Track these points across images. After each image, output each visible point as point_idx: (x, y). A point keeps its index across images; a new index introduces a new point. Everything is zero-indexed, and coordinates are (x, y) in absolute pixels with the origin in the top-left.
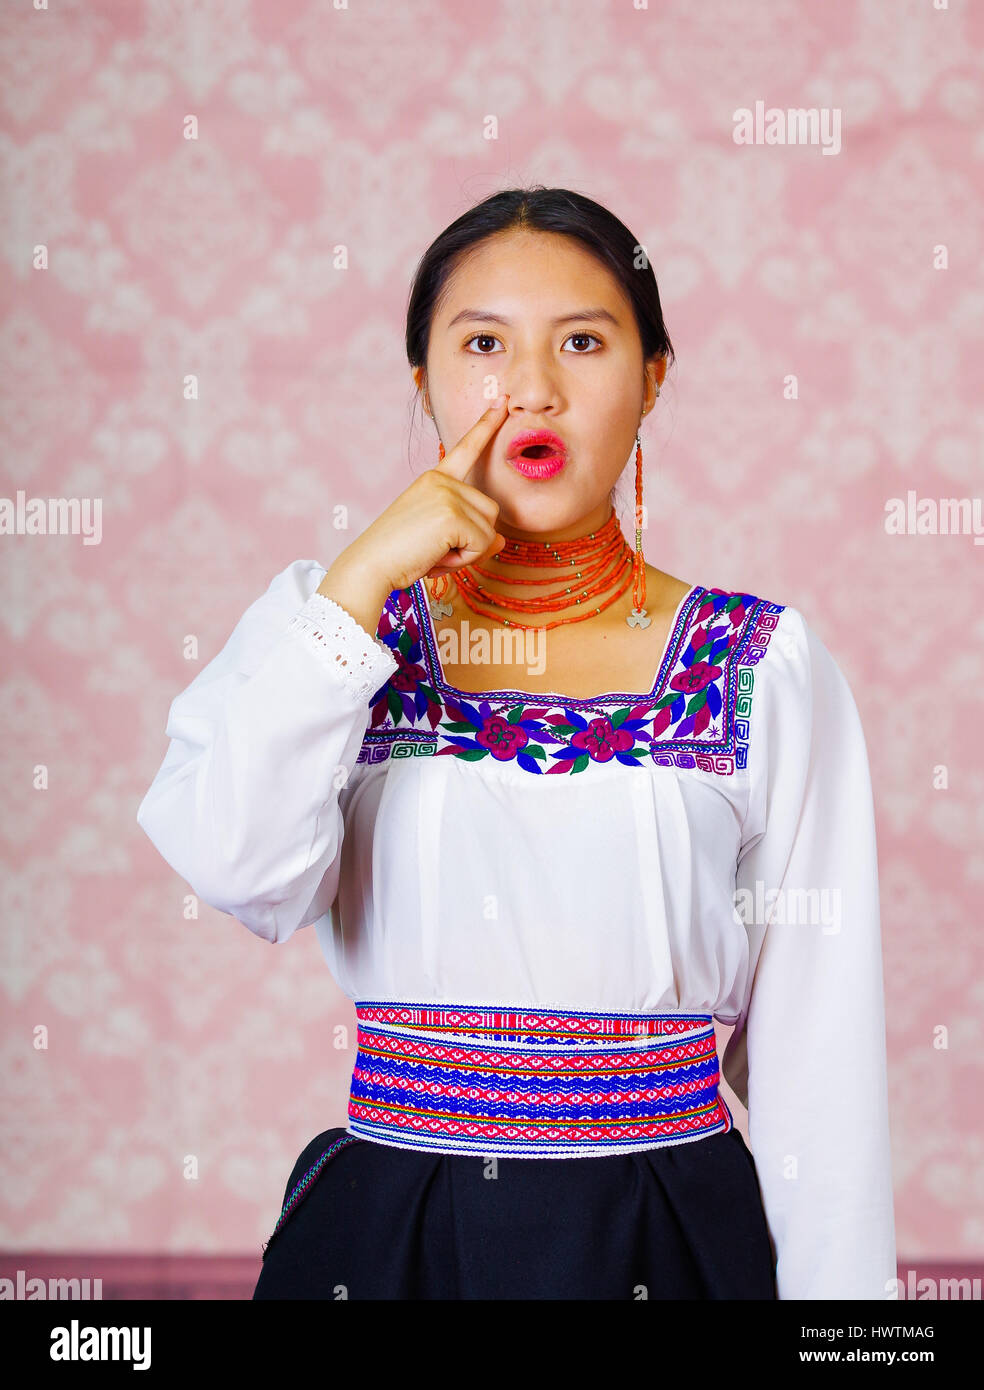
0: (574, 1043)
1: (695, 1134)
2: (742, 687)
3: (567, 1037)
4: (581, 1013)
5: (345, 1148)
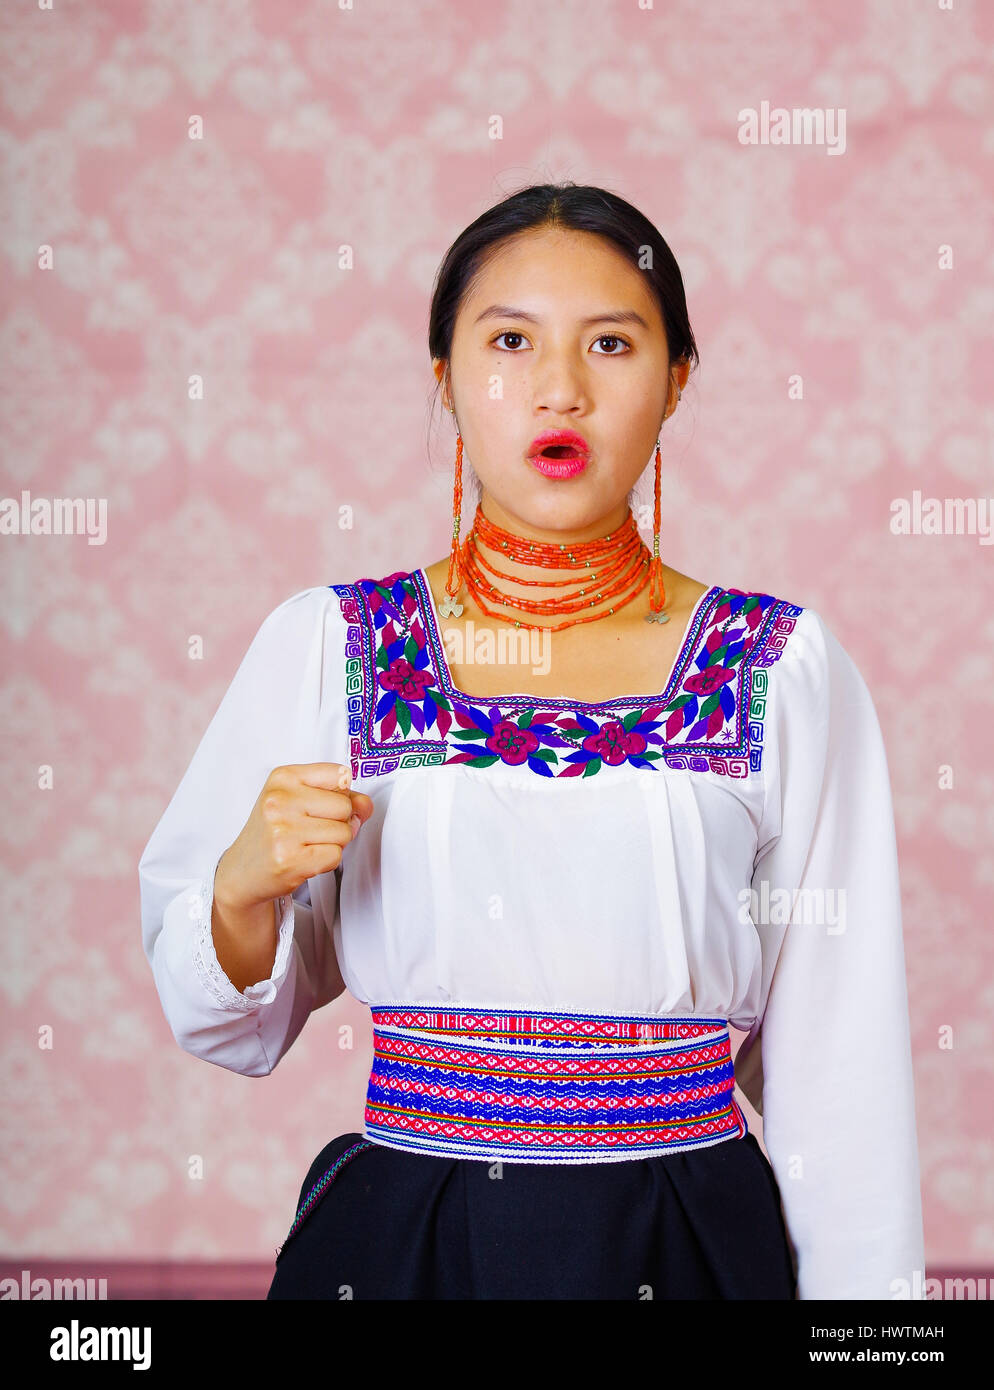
2: (756, 689)
5: (361, 1153)
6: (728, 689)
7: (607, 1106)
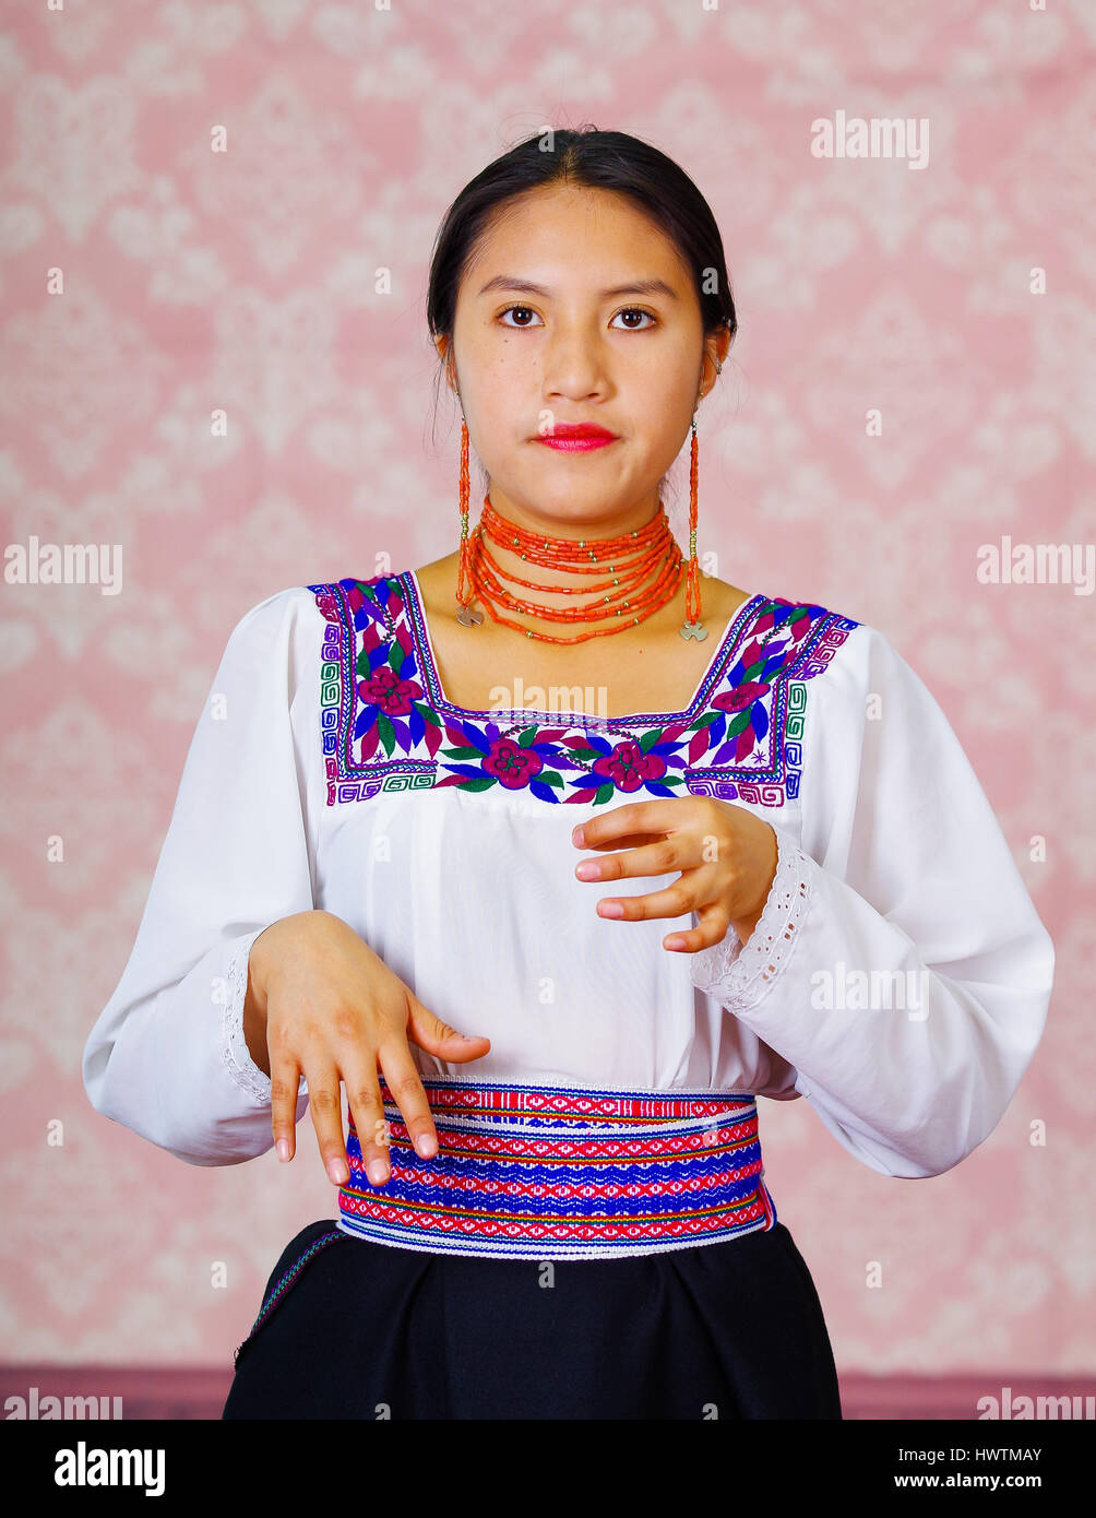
0: (586, 1126)
1: (727, 1233)
2: (793, 705)
3: (577, 1119)
4: (594, 1092)
5: (329, 1246)
6: (760, 704)
7: (605, 1195)
